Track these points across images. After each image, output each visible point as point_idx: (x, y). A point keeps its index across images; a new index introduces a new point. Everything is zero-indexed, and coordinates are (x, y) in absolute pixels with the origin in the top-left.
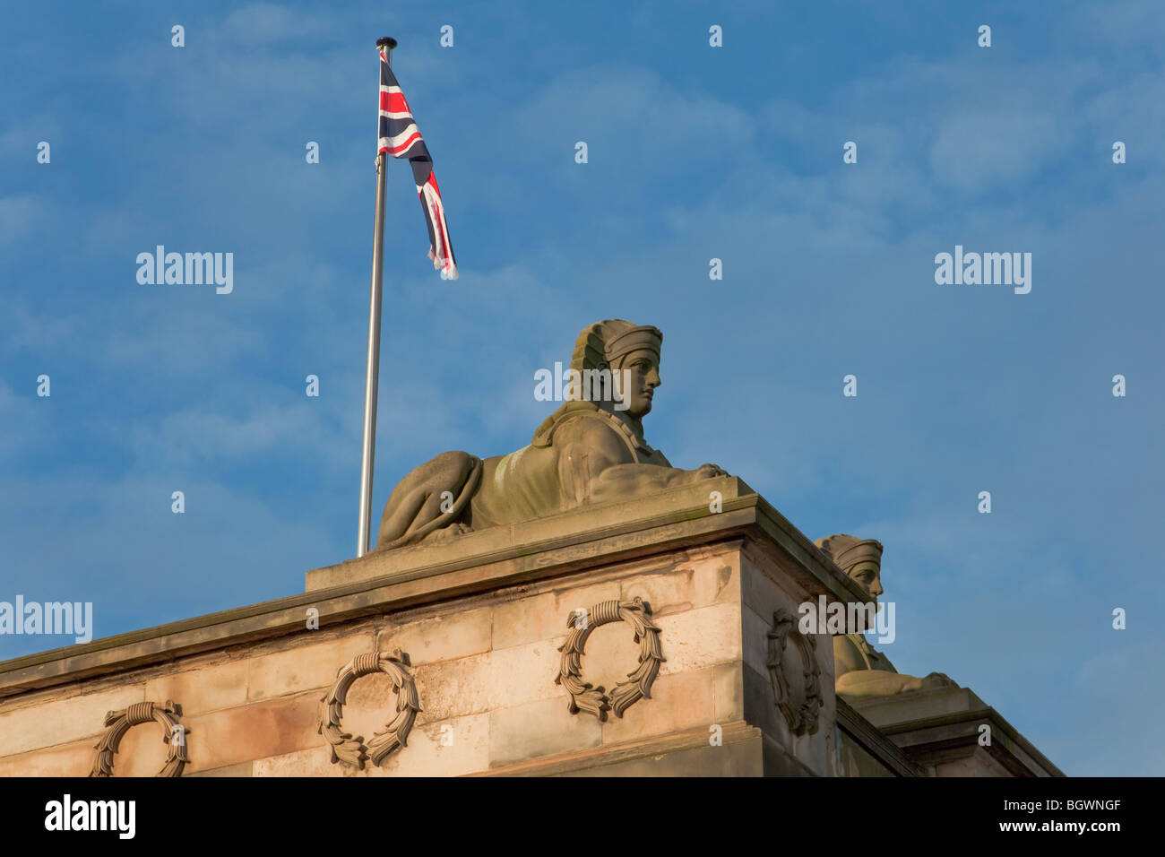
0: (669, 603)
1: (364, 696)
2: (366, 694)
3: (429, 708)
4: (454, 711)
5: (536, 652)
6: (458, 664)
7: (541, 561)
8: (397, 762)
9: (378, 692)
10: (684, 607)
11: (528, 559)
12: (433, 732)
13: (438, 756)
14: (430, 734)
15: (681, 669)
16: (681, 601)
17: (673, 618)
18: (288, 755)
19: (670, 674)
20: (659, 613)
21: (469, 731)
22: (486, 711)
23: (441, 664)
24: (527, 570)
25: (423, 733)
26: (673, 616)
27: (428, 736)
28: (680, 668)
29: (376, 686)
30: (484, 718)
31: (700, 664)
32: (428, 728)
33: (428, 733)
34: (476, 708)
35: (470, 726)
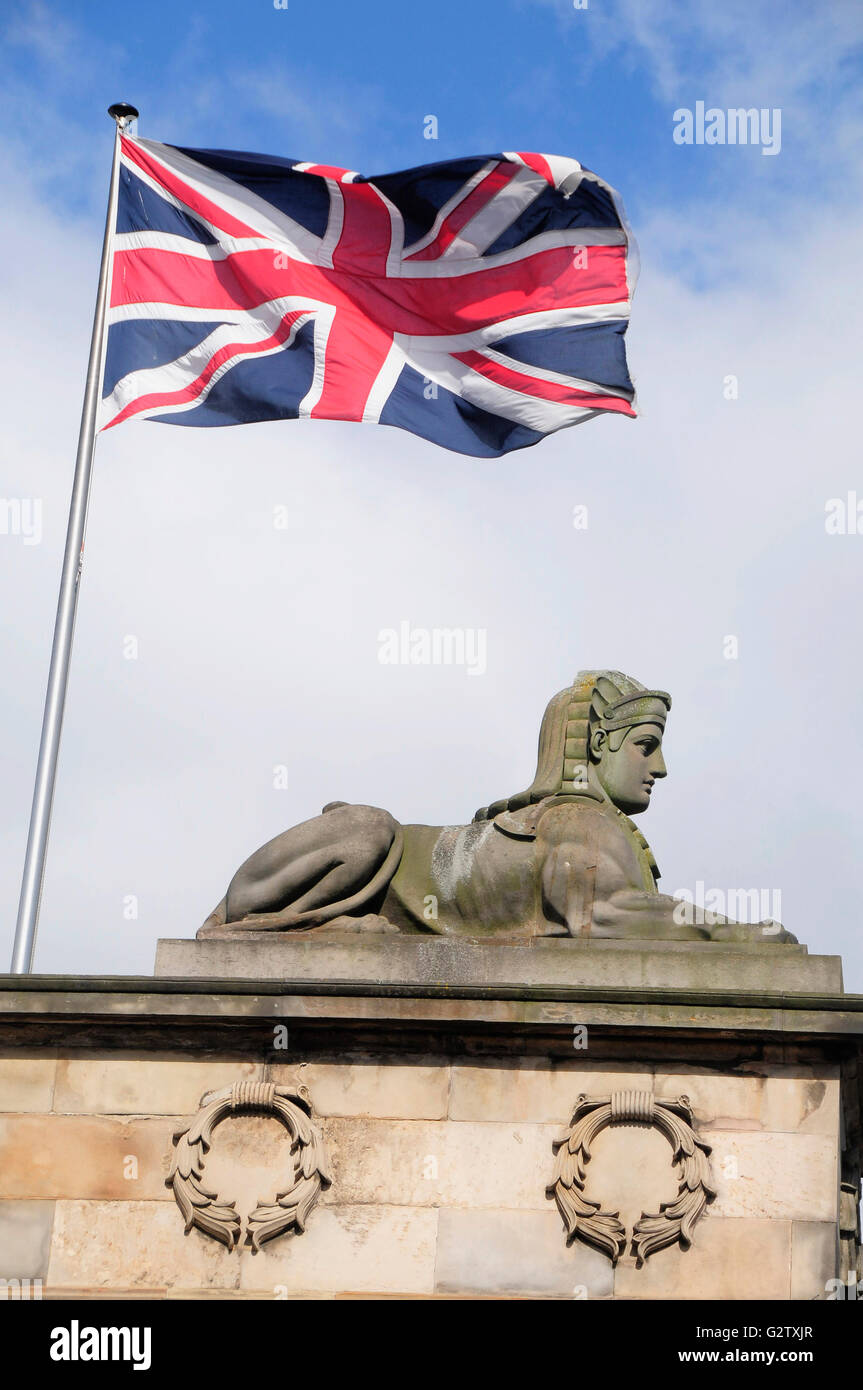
0: (727, 1114)
1: (241, 1141)
2: (246, 1139)
3: (344, 1181)
4: (384, 1195)
5: (517, 1136)
6: (393, 1127)
7: (550, 1013)
8: (289, 1250)
9: (265, 1140)
10: (750, 1125)
11: (530, 1006)
12: (348, 1219)
13: (355, 1254)
14: (344, 1220)
15: (742, 1214)
16: (746, 1115)
17: (732, 1137)
18: (115, 1203)
19: (724, 1218)
20: (709, 1124)
21: (405, 1229)
22: (435, 1206)
23: (367, 1121)
24: (527, 1021)
25: (333, 1216)
26: (733, 1135)
27: (340, 1222)
28: (739, 1212)
29: (262, 1131)
30: (431, 1215)
31: (770, 1213)
32: (340, 1210)
33: (340, 1218)
34: (418, 1198)
35: (408, 1223)
